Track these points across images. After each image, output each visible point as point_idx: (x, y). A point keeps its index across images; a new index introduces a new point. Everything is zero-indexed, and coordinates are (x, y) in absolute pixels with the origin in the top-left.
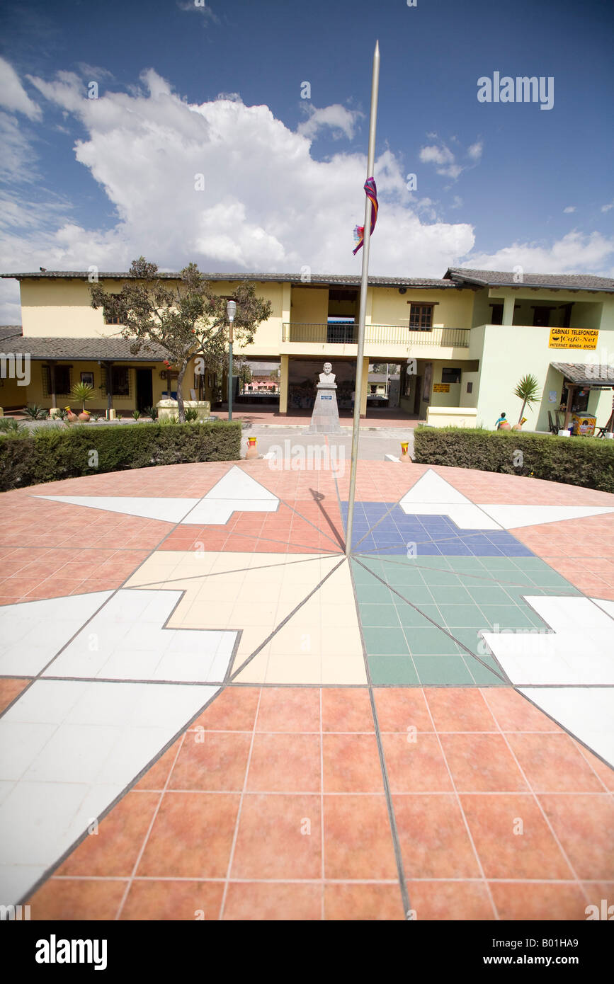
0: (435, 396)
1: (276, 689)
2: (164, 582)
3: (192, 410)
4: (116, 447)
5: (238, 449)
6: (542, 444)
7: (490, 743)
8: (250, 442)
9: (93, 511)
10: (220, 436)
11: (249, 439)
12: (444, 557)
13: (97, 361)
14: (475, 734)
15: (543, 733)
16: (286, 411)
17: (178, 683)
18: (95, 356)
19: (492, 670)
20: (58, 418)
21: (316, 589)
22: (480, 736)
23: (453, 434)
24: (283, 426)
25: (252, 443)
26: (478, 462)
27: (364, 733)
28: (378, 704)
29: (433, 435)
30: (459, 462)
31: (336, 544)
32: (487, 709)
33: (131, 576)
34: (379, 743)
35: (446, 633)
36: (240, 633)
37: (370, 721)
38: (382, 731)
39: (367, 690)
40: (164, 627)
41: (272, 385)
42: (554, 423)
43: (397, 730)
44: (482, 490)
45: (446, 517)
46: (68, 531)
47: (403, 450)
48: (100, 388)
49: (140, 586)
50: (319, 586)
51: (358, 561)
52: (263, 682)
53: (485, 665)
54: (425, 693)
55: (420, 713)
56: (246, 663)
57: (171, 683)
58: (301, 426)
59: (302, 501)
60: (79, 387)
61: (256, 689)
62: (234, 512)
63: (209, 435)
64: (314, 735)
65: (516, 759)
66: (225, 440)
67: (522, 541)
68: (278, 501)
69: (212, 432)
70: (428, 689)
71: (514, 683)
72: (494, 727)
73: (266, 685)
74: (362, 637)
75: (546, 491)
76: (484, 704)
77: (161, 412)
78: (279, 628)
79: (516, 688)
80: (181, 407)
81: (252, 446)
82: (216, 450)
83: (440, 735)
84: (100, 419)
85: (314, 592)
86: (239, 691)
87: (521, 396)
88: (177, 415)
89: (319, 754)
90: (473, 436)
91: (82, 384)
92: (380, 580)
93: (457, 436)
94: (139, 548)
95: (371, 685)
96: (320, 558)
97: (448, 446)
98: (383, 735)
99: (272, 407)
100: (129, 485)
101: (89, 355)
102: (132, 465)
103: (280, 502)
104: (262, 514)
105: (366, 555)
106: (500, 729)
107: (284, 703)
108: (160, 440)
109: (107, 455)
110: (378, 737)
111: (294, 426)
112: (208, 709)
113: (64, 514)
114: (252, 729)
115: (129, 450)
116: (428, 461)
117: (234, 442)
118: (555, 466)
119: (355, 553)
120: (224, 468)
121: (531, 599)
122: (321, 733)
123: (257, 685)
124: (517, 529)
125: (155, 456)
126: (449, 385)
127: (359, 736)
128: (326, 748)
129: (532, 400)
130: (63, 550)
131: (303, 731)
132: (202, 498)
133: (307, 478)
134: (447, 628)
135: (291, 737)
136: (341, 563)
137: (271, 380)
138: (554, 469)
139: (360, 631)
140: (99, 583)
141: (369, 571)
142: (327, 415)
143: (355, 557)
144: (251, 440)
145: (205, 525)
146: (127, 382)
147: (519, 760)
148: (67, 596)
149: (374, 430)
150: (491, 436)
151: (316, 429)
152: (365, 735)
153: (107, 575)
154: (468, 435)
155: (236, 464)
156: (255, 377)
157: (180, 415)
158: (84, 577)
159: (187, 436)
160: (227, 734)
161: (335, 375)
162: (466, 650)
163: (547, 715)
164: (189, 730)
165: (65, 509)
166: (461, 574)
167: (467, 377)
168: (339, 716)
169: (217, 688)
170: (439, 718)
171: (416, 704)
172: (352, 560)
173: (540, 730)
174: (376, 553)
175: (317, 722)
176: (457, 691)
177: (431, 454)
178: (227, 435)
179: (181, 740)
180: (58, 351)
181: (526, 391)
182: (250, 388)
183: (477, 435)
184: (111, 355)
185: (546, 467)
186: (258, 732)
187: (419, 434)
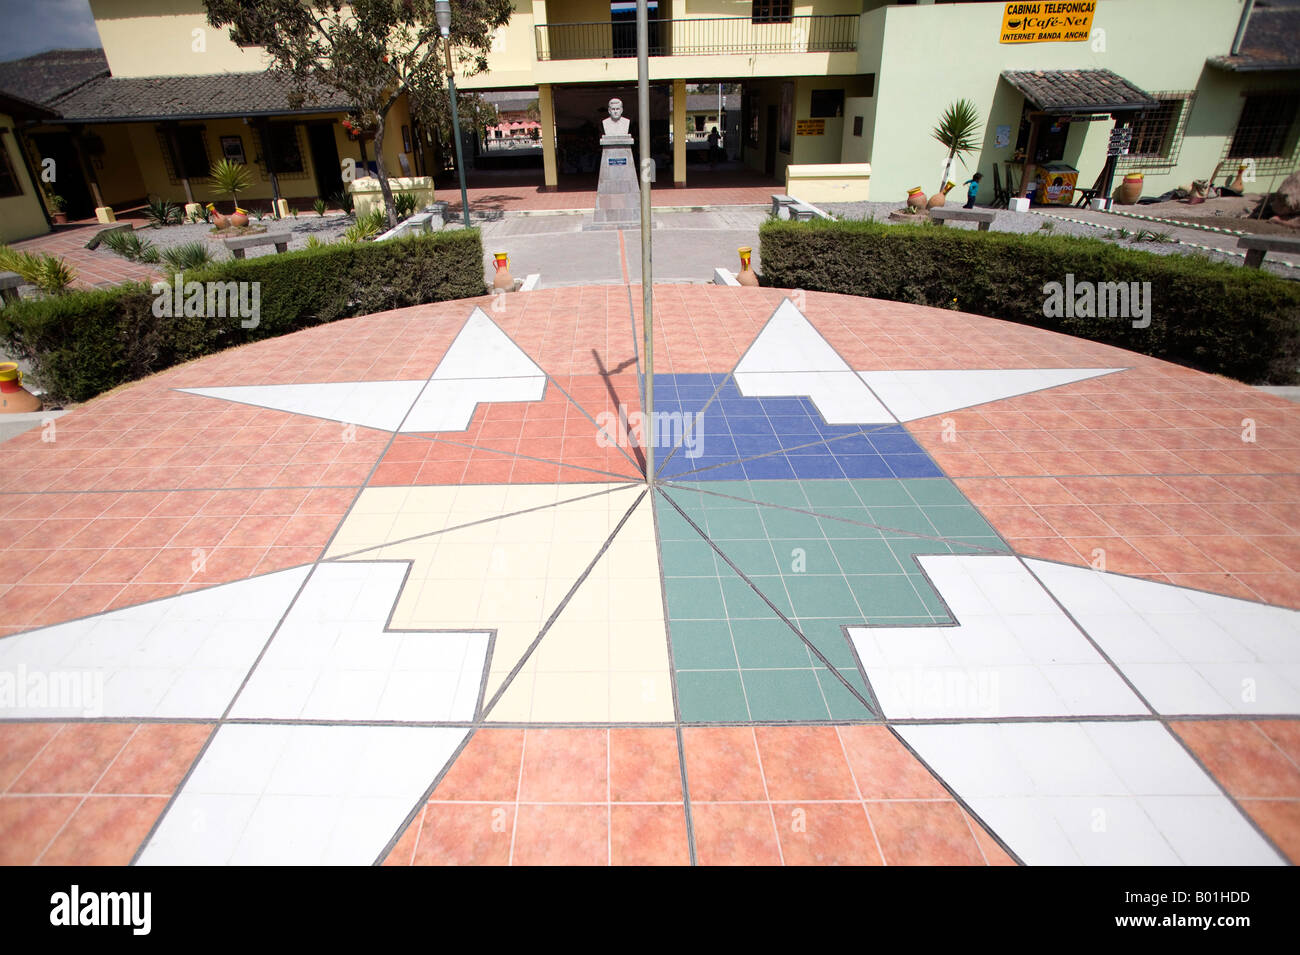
0: (799, 143)
1: (546, 731)
2: (381, 546)
3: (406, 194)
4: (291, 290)
5: (480, 276)
6: (973, 250)
7: (843, 818)
8: (498, 261)
9: (269, 415)
10: (449, 257)
11: (496, 256)
12: (799, 481)
13: (242, 117)
14: (823, 804)
15: (923, 800)
16: (555, 183)
17: (410, 724)
18: (236, 109)
19: (857, 695)
20: (201, 221)
21: (602, 551)
22: (831, 807)
23: (824, 234)
24: (554, 212)
25: (501, 263)
26: (865, 280)
27: (668, 803)
28: (689, 755)
29: (791, 236)
30: (836, 283)
31: (632, 462)
32: (844, 762)
33: (333, 538)
34: (689, 820)
35: (794, 628)
36: (493, 634)
37: (675, 784)
38: (693, 800)
39: (672, 732)
40: (386, 630)
41: (533, 126)
42: (1003, 184)
43: (714, 798)
44: (868, 341)
45: (806, 401)
46: (238, 456)
47: (743, 261)
48: (256, 162)
49: (347, 555)
50: (606, 546)
51: (665, 495)
52: (528, 721)
53: (848, 686)
54: (756, 735)
55: (748, 770)
56: (503, 688)
57: (402, 724)
58: (582, 211)
59: (581, 377)
60: (222, 167)
61: (517, 732)
62: (478, 403)
63: (431, 257)
64: (599, 806)
65: (878, 844)
66: (458, 262)
67: (925, 445)
68: (544, 378)
69: (436, 251)
70: (762, 729)
71: (888, 717)
72: (851, 791)
73: (532, 726)
74: (668, 639)
75: (974, 338)
76: (842, 754)
77: (357, 200)
78: (548, 625)
79: (890, 725)
80: (387, 192)
81: (502, 269)
82: (447, 279)
83: (774, 806)
84: (266, 217)
85: (599, 556)
86: (497, 736)
87: (946, 140)
88: (382, 206)
89: (605, 837)
90: (858, 236)
91: (225, 163)
92: (698, 529)
93: (831, 237)
94: (342, 483)
95: (681, 722)
96: (608, 492)
97: (816, 255)
98: (695, 806)
99: (534, 172)
100: (318, 358)
101: (226, 108)
102: (321, 315)
103: (547, 380)
104: (520, 407)
105: (678, 483)
106: (861, 797)
107: (557, 755)
108: (357, 270)
109: (280, 304)
110: (688, 811)
111: (571, 211)
112: (454, 767)
113: (227, 422)
114: (514, 798)
115: (312, 293)
116: (785, 281)
117: (473, 264)
118: (993, 286)
119: (663, 479)
120: (460, 313)
121: (928, 562)
122: (609, 803)
123: (520, 725)
124: (917, 421)
125: (352, 297)
126: (823, 121)
127: (660, 808)
128: (615, 828)
129: (966, 147)
130: (234, 493)
131: (584, 800)
132: (430, 379)
133: (588, 329)
134: (795, 619)
135: (567, 811)
136: (640, 499)
137: (530, 117)
138: (991, 292)
139: (666, 627)
140: (290, 553)
141: (683, 514)
142: (621, 193)
143: (661, 487)
144: (500, 258)
145: (435, 433)
146: (296, 150)
147: (882, 846)
148: (246, 578)
149: (700, 210)
150: (888, 237)
151: (605, 218)
152: (670, 806)
153: (301, 537)
154: (848, 235)
155: (478, 305)
156: (503, 113)
157: (387, 207)
158: (267, 541)
159: (397, 261)
160: (481, 805)
161: (629, 121)
162: (822, 658)
163: (932, 772)
164: (430, 801)
165: (227, 413)
166: (823, 516)
167: (854, 105)
168: (632, 776)
169: (464, 732)
170: (775, 778)
171: (743, 755)
172: (657, 493)
173: (918, 797)
174: (693, 479)
175: (603, 785)
176: (802, 731)
177: (788, 268)
178: (460, 253)
179: (420, 816)
180: (175, 104)
181: (954, 132)
182: (498, 134)
183: (865, 235)
184: (263, 106)
185: (978, 287)
186: (523, 803)
187: (768, 236)
